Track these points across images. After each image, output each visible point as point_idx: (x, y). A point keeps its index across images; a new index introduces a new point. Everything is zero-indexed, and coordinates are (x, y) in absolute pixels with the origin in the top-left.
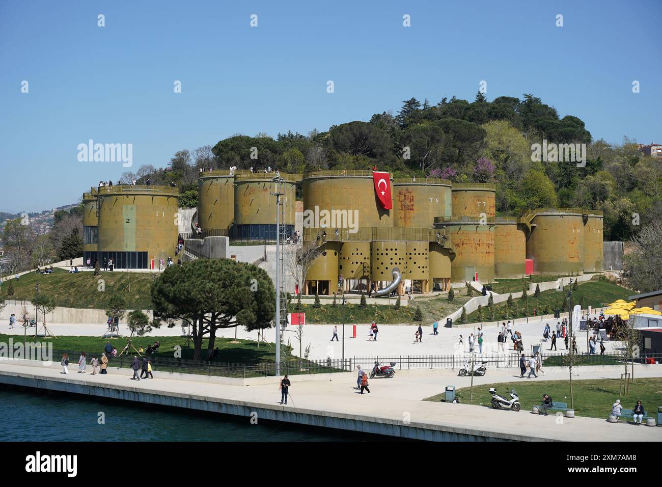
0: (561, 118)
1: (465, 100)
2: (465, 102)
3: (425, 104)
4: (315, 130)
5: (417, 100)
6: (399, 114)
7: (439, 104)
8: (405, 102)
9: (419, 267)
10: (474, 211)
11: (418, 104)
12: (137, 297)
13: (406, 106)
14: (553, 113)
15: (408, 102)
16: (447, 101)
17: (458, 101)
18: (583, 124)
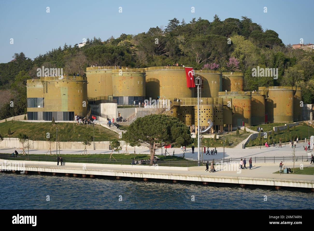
0: (264, 31)
1: (207, 20)
2: (207, 21)
3: (183, 22)
4: (112, 37)
5: (177, 20)
6: (166, 28)
7: (191, 22)
8: (170, 20)
9: (219, 119)
10: (234, 88)
11: (178, 22)
12: (79, 135)
13: (171, 23)
14: (259, 28)
15: (172, 21)
16: (196, 20)
17: (203, 20)
18: (277, 35)
